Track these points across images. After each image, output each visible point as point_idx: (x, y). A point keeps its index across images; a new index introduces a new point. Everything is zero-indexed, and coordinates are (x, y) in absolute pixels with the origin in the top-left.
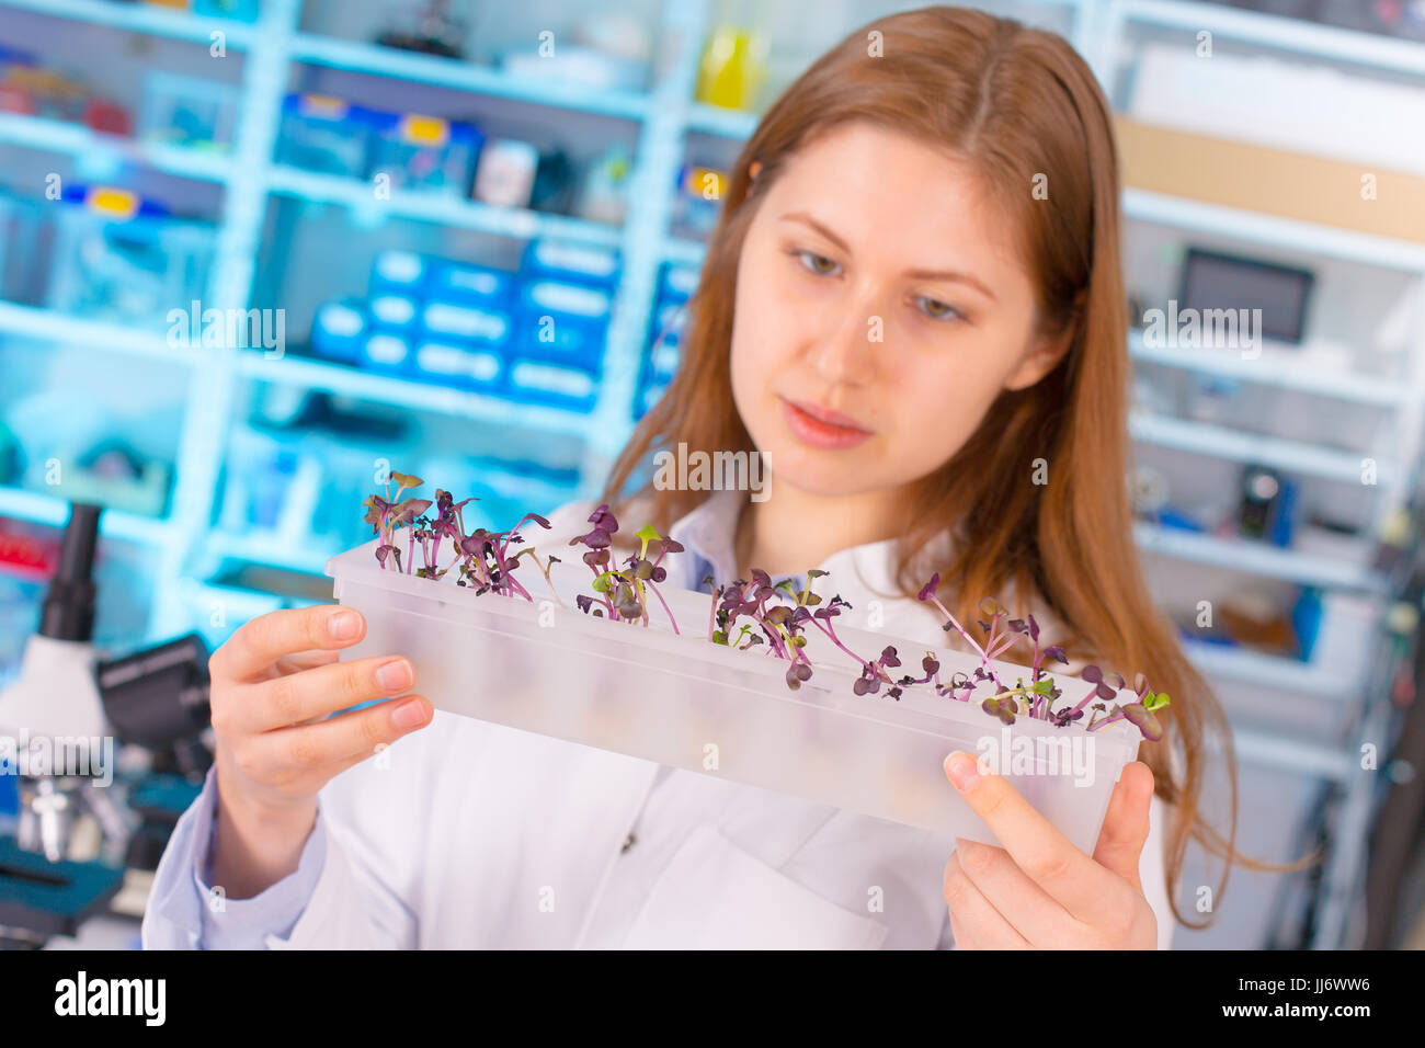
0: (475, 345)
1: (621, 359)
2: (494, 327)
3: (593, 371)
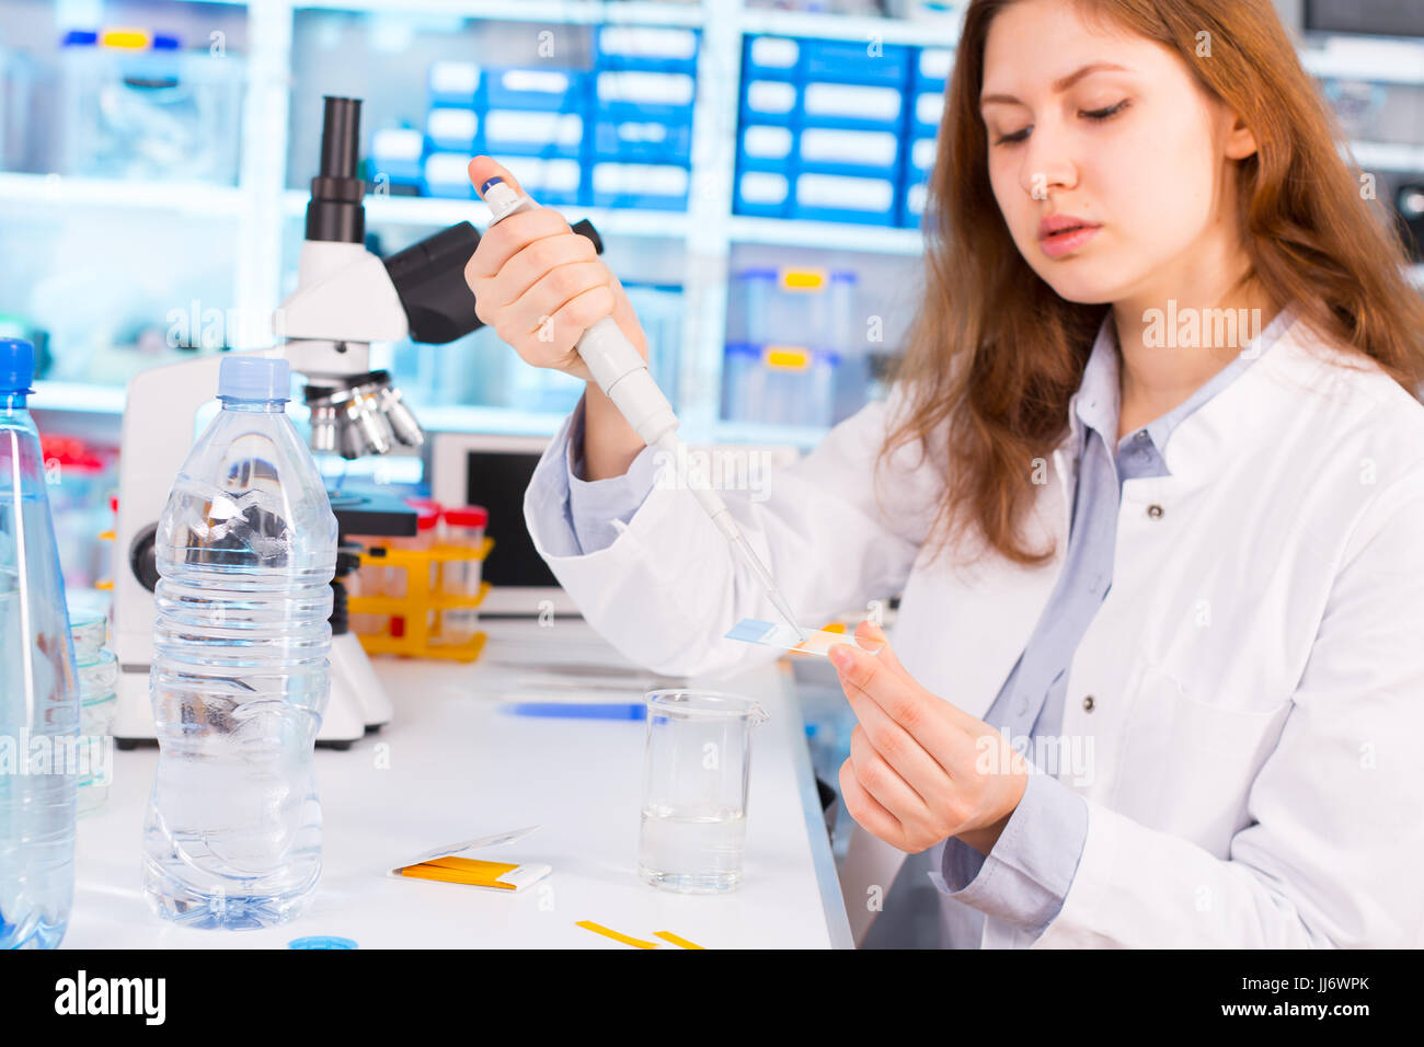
0: (550, 152)
1: (711, 141)
2: (569, 130)
3: (686, 165)
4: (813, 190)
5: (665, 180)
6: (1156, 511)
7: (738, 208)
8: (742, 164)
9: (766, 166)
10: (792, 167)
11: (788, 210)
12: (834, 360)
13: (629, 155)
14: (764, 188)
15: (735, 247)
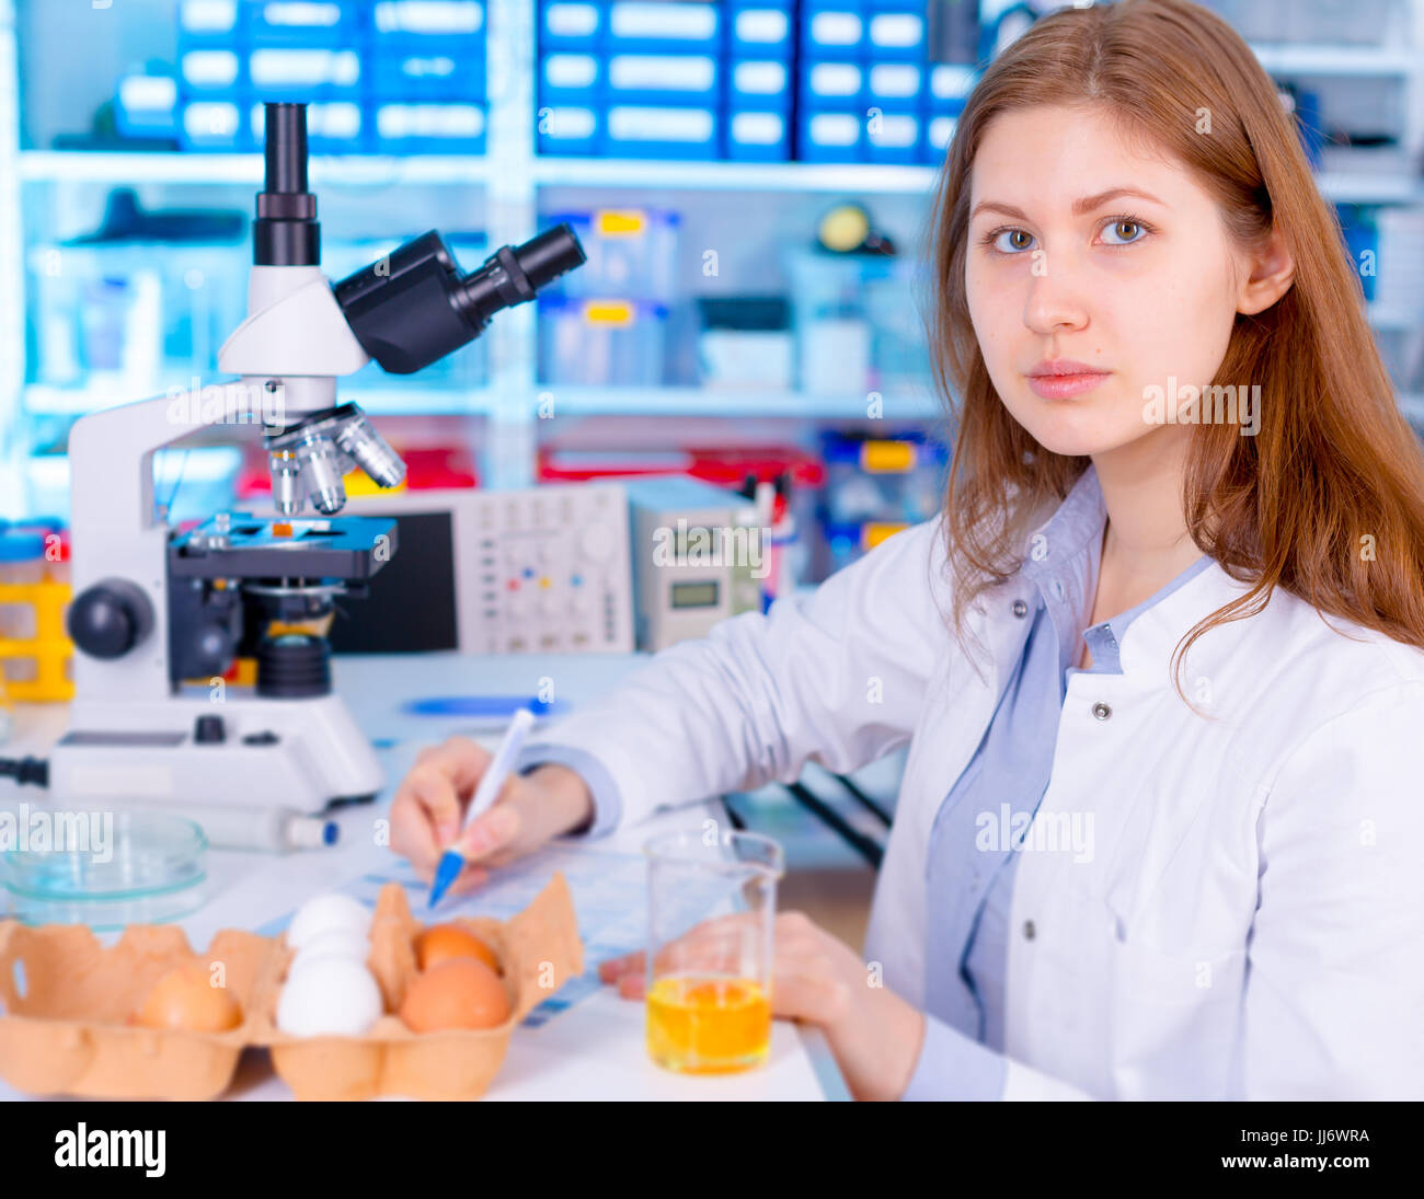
1: (508, 74)
3: (481, 102)
4: (627, 123)
5: (459, 120)
6: (1103, 711)
7: (544, 147)
8: (544, 96)
9: (570, 98)
10: (601, 98)
11: (598, 146)
12: (661, 312)
13: (419, 94)
14: (570, 123)
15: (541, 190)
